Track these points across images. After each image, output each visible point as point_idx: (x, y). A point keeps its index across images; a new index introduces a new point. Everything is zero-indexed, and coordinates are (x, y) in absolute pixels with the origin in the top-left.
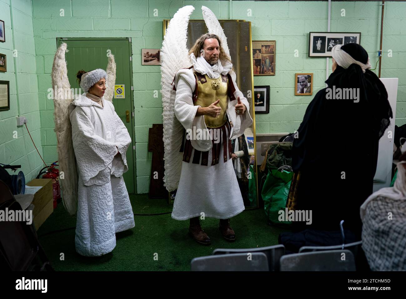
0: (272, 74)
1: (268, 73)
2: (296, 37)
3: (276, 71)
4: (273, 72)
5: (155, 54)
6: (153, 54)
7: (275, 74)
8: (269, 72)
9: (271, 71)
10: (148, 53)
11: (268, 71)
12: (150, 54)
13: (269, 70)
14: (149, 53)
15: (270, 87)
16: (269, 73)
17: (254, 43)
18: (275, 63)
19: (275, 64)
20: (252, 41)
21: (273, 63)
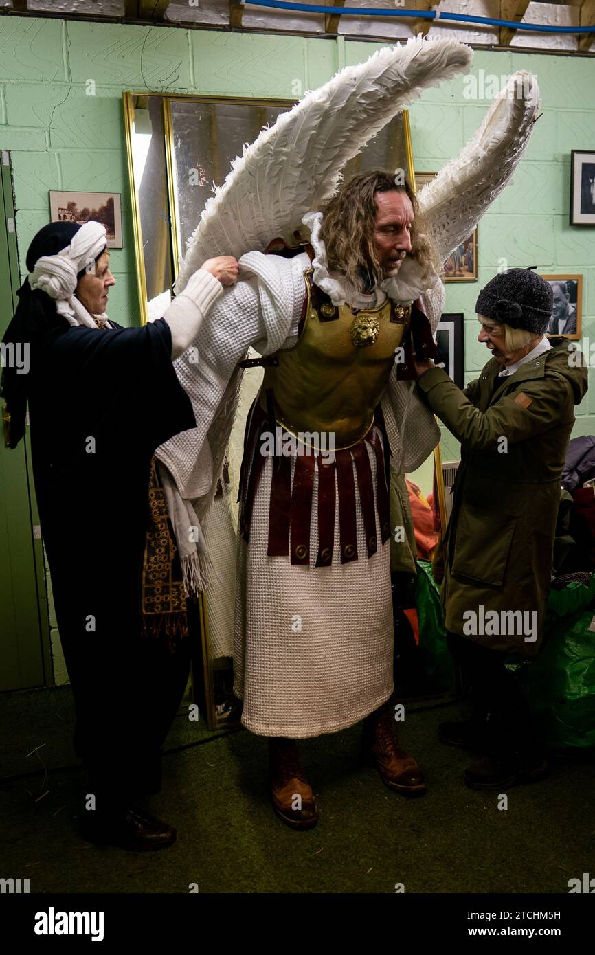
0: (468, 276)
1: (458, 273)
2: (533, 165)
3: (479, 268)
4: (471, 271)
5: (97, 208)
6: (91, 210)
7: (477, 276)
8: (460, 271)
9: (466, 267)
10: (71, 206)
11: (457, 268)
12: (79, 208)
13: (461, 265)
14: (76, 207)
15: (466, 317)
16: (460, 276)
17: (421, 179)
18: (477, 243)
19: (477, 247)
20: (416, 174)
21: (470, 244)
